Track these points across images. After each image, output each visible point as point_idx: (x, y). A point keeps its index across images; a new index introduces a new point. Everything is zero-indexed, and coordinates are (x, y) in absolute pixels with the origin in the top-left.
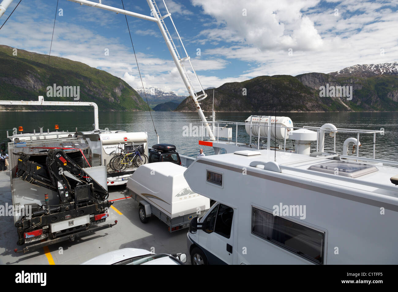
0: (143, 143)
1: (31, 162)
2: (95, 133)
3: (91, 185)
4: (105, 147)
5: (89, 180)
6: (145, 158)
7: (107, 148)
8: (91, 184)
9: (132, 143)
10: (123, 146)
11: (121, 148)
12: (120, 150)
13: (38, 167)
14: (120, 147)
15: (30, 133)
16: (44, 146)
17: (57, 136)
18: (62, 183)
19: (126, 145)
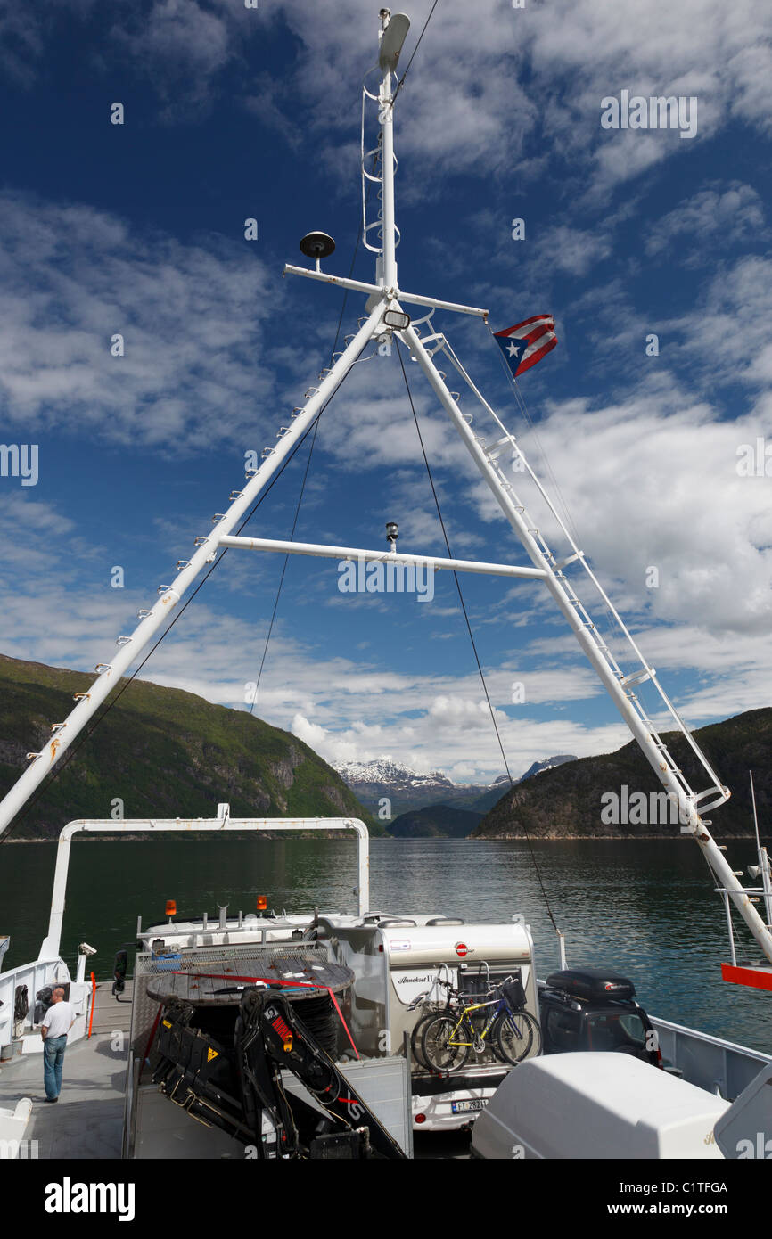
0: (518, 966)
1: (194, 1030)
2: (367, 926)
3: (362, 1134)
4: (397, 976)
5: (355, 1114)
6: (530, 1026)
7: (405, 980)
8: (362, 1129)
9: (483, 965)
10: (451, 976)
11: (447, 984)
12: (444, 991)
13: (210, 1050)
14: (443, 978)
15: (190, 921)
16: (228, 970)
17: (263, 935)
18: (275, 1121)
19: (464, 970)
